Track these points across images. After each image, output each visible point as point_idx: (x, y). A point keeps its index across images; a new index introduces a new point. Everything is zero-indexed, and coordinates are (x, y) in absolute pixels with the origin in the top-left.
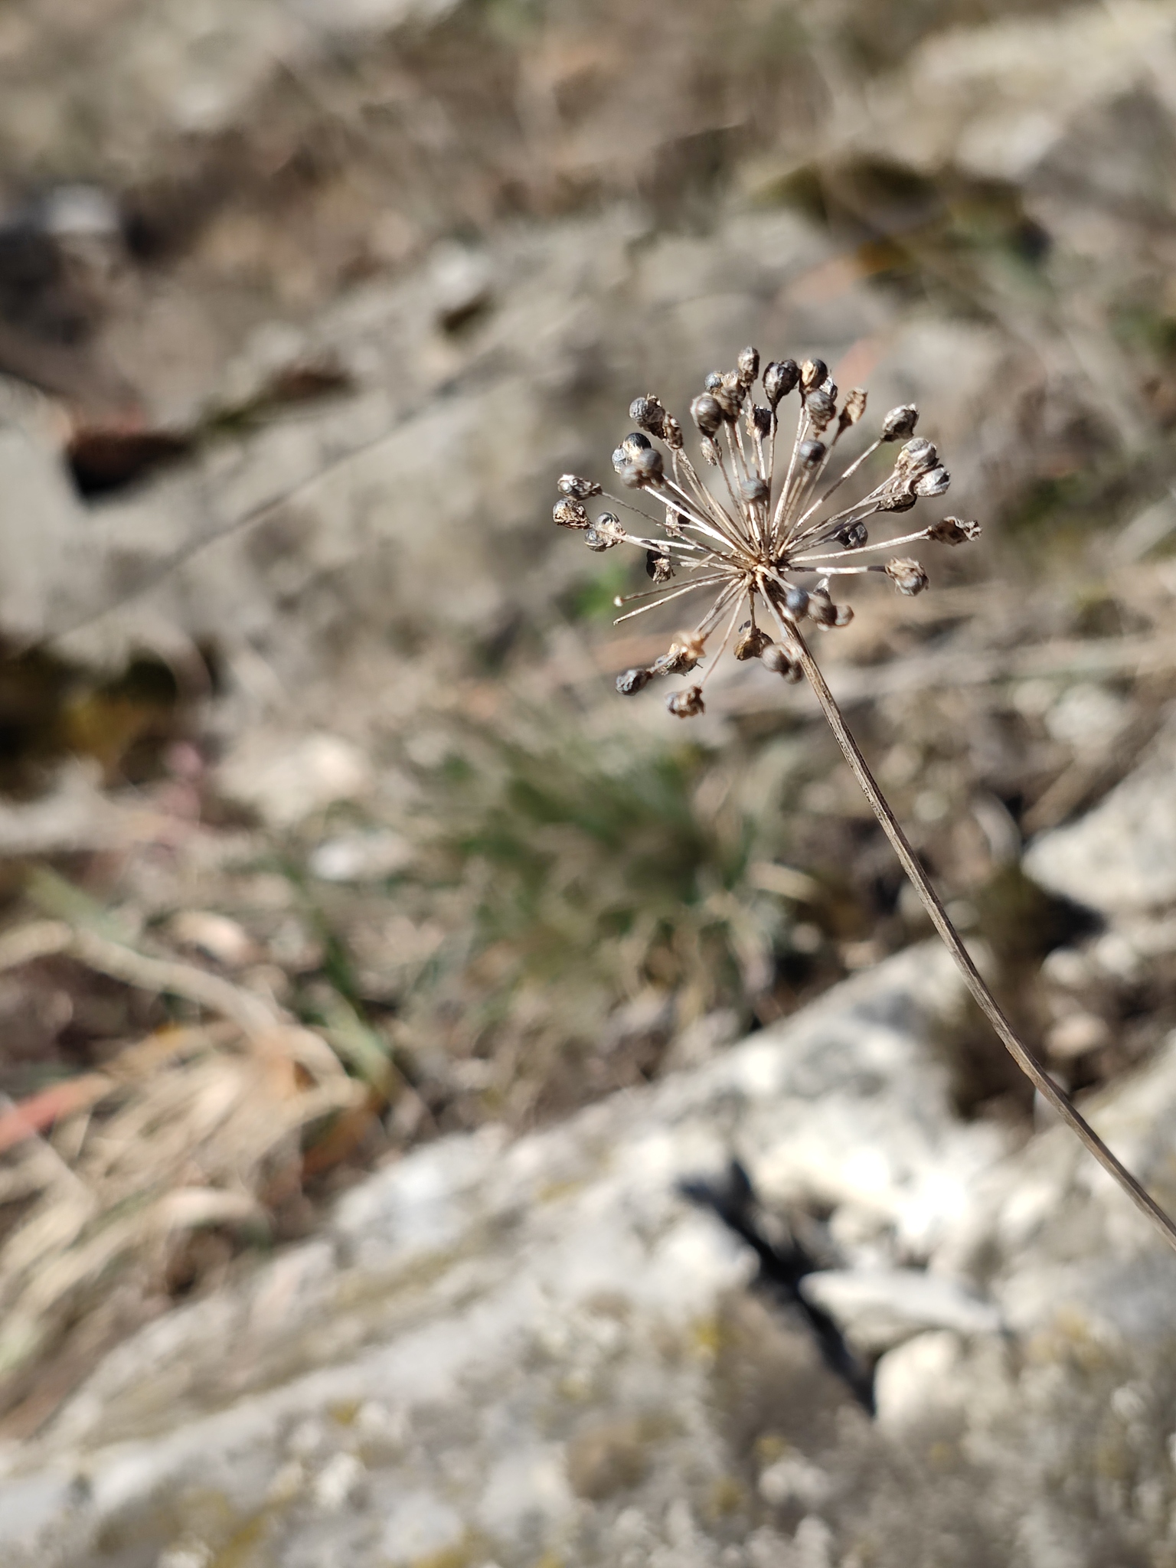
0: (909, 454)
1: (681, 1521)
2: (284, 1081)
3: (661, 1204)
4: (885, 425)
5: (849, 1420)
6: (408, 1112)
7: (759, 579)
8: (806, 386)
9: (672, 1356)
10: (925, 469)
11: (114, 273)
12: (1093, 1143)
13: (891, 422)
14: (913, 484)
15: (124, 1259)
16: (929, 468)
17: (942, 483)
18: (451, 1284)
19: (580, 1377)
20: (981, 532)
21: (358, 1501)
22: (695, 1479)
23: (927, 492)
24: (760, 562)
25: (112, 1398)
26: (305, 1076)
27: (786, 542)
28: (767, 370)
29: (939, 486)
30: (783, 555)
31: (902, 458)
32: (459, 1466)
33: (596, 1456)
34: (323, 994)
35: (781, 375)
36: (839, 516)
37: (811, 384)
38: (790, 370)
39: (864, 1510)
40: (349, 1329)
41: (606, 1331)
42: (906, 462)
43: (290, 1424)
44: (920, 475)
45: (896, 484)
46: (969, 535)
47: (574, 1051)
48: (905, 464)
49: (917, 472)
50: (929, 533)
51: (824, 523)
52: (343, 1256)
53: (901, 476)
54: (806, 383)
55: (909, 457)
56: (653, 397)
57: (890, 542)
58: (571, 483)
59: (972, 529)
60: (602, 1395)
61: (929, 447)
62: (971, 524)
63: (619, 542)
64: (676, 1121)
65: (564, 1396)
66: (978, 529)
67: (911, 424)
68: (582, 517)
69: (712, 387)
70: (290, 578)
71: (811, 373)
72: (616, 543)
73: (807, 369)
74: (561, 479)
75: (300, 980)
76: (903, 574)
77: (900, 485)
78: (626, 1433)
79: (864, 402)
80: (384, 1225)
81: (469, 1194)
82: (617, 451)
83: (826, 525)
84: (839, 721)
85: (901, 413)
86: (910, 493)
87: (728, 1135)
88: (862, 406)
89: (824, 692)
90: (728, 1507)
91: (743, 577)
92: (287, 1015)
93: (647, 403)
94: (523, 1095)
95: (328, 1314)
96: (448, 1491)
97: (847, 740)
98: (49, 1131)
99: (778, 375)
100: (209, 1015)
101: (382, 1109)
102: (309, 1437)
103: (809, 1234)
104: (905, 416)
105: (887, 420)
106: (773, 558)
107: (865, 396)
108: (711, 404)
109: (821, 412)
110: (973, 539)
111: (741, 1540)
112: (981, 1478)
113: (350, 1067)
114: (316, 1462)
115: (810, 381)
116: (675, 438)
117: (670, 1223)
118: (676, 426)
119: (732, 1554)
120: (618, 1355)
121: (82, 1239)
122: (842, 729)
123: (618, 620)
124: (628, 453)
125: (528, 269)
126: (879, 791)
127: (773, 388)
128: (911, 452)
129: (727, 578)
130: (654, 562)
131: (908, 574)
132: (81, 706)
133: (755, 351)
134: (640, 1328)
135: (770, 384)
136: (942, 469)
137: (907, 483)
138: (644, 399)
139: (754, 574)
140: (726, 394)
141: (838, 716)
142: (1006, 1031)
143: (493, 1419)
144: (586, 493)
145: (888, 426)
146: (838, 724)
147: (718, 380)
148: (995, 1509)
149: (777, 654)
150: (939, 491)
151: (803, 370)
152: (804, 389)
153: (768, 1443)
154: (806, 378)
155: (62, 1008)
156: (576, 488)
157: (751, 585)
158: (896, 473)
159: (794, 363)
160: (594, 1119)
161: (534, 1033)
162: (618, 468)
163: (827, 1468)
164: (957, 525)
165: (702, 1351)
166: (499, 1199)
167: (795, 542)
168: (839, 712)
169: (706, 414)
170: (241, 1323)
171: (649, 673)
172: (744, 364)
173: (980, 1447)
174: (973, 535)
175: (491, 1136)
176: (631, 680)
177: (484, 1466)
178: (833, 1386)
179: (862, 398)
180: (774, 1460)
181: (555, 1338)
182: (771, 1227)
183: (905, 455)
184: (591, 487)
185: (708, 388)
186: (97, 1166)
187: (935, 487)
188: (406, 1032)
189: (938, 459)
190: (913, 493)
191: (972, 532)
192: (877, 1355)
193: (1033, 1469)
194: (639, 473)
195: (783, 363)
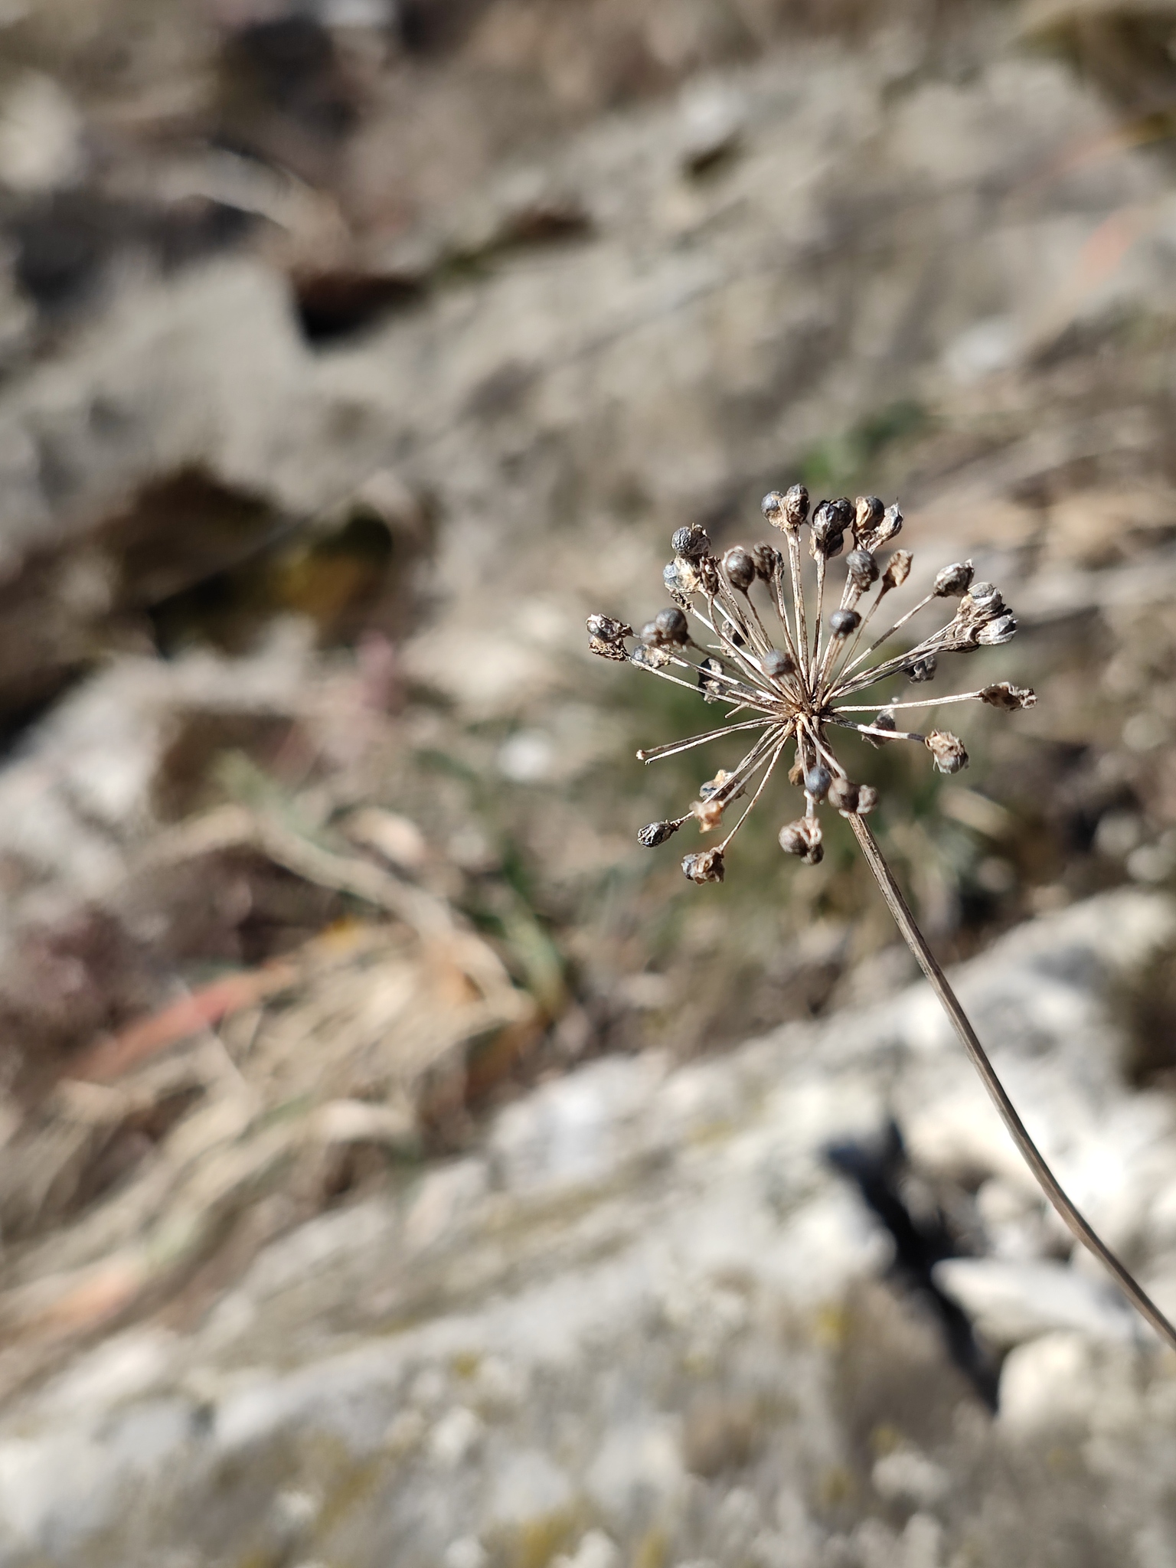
0: (972, 600)
1: (791, 1508)
2: (452, 991)
3: (802, 1169)
4: (936, 583)
5: (969, 1419)
6: (573, 1031)
7: (799, 728)
8: (859, 529)
9: (793, 1336)
10: (990, 616)
11: (388, 65)
12: (1143, 1306)
13: (942, 581)
14: (975, 631)
15: (286, 1161)
16: (994, 615)
17: (1006, 633)
18: (593, 1226)
19: (701, 1349)
20: (1036, 700)
21: (473, 1456)
22: (806, 1465)
23: (989, 641)
24: (802, 710)
25: (267, 1299)
26: (473, 987)
27: (830, 691)
28: (817, 511)
29: (1003, 636)
30: (828, 702)
31: (965, 603)
32: (571, 1430)
33: (709, 1430)
34: (499, 899)
35: (830, 518)
36: (892, 661)
37: (865, 526)
38: (842, 510)
39: (976, 1508)
40: (489, 1261)
41: (729, 1306)
42: (969, 607)
43: (412, 1371)
44: (984, 622)
45: (959, 627)
46: (1023, 703)
47: (747, 979)
48: (968, 609)
49: (980, 619)
50: (981, 695)
51: (875, 669)
52: (496, 1179)
53: (963, 621)
54: (859, 525)
55: (972, 602)
56: (699, 526)
57: (941, 699)
58: (599, 624)
59: (1027, 697)
60: (720, 1373)
61: (994, 594)
62: (1026, 692)
63: (666, 663)
64: (835, 1071)
65: (682, 1368)
66: (1033, 698)
67: (964, 583)
68: (619, 647)
69: (768, 510)
70: (513, 438)
71: (865, 514)
72: (663, 664)
73: (862, 508)
74: (589, 619)
75: (475, 879)
76: (942, 751)
77: (961, 631)
78: (740, 1411)
79: (908, 565)
80: (540, 1150)
81: (629, 1121)
82: (668, 567)
83: (877, 671)
84: (884, 873)
85: (954, 571)
86: (971, 641)
87: (886, 1089)
88: (906, 570)
89: (869, 844)
90: (837, 1494)
91: (786, 722)
92: (462, 918)
93: (690, 534)
94: (689, 1023)
95: (473, 1238)
96: (559, 1455)
97: (893, 893)
98: (219, 1025)
99: (827, 518)
100: (385, 916)
101: (547, 1024)
102: (430, 1386)
103: (955, 1207)
104: (957, 575)
105: (939, 578)
106: (815, 707)
107: (910, 559)
108: (741, 561)
109: (861, 574)
110: (1027, 707)
111: (849, 1529)
112: (1097, 1486)
113: (519, 979)
114: (433, 1414)
115: (863, 522)
116: (710, 584)
117: (805, 1195)
118: (710, 573)
119: (837, 1543)
120: (740, 1333)
121: (248, 1134)
122: (887, 881)
123: (650, 760)
124: (679, 570)
125: (783, 108)
126: (926, 946)
127: (821, 531)
128: (974, 597)
129: (767, 722)
130: (705, 683)
131: (945, 752)
132: (296, 560)
133: (804, 492)
134: (765, 1308)
135: (819, 526)
136: (1009, 617)
137: (969, 631)
138: (688, 528)
139: (795, 722)
140: (758, 551)
141: (884, 869)
142: (1053, 1191)
143: (610, 1385)
144: (614, 635)
145: (939, 584)
146: (883, 875)
147: (775, 503)
148: (1112, 1517)
149: (795, 836)
150: (1002, 641)
151: (858, 510)
152: (857, 531)
153: (884, 1434)
154: (860, 520)
155: (240, 897)
156: (604, 630)
157: (792, 732)
158: (958, 618)
159: (849, 503)
160: (756, 1055)
161: (706, 958)
162: (669, 585)
163: (941, 1462)
164: (1010, 692)
165: (823, 1336)
166: (655, 1136)
167: (842, 689)
168: (884, 864)
169: (736, 571)
170: (394, 1236)
171: (673, 825)
172: (791, 505)
173: (1102, 1455)
174: (1028, 703)
175: (653, 1061)
176: (653, 834)
177: (597, 1432)
178: (952, 1381)
179: (906, 562)
180: (888, 1451)
181: (678, 1307)
182: (916, 1196)
183: (968, 600)
184: (620, 628)
185: (765, 510)
186: (264, 1065)
187: (998, 637)
188: (584, 942)
189: (1005, 605)
190: (974, 640)
191: (1026, 700)
192: (1005, 1350)
193: (1154, 1482)
194: (659, 633)
195: (835, 502)
